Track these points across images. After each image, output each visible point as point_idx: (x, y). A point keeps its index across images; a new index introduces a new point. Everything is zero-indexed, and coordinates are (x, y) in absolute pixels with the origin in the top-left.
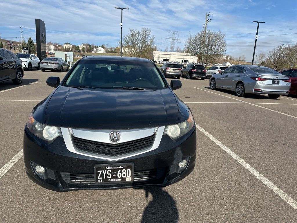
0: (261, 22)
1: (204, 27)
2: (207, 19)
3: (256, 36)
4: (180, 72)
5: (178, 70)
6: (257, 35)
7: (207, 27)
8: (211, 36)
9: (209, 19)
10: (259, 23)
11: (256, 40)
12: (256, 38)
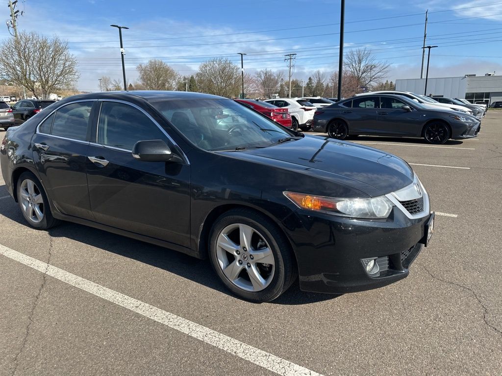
0: (123, 28)
1: (12, 26)
2: (15, 11)
3: (122, 49)
4: (11, 117)
5: (7, 113)
6: (122, 47)
7: (17, 27)
8: (43, 46)
9: (18, 11)
10: (120, 28)
11: (122, 55)
12: (122, 52)
